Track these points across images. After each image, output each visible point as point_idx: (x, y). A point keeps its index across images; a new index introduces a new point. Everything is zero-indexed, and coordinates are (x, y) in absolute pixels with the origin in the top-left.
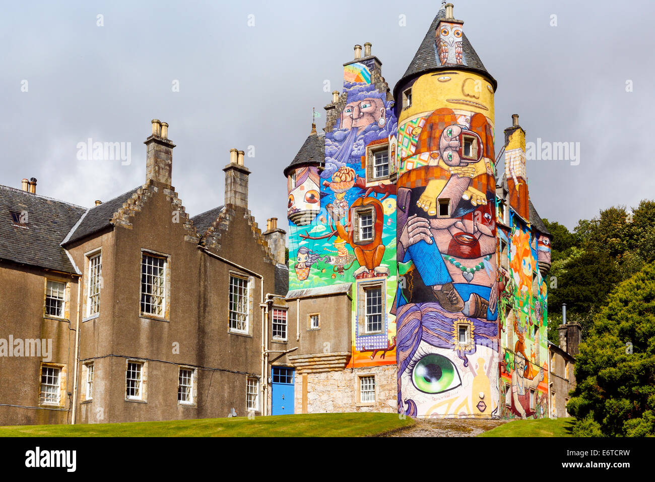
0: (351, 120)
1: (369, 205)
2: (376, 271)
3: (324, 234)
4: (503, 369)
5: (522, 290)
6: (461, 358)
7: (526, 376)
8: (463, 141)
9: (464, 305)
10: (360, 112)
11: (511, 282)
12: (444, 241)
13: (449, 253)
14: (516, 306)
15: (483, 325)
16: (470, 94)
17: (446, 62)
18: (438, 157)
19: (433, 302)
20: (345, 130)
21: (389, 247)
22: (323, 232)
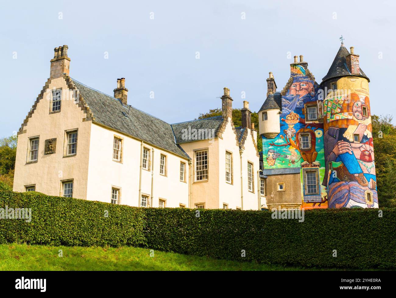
0: (295, 91)
1: (307, 132)
2: (313, 164)
3: (283, 144)
8: (363, 109)
9: (368, 183)
10: (300, 88)
13: (361, 159)
15: (375, 193)
16: (364, 88)
17: (354, 73)
18: (353, 115)
19: (354, 181)
20: (293, 95)
21: (320, 153)
22: (282, 143)
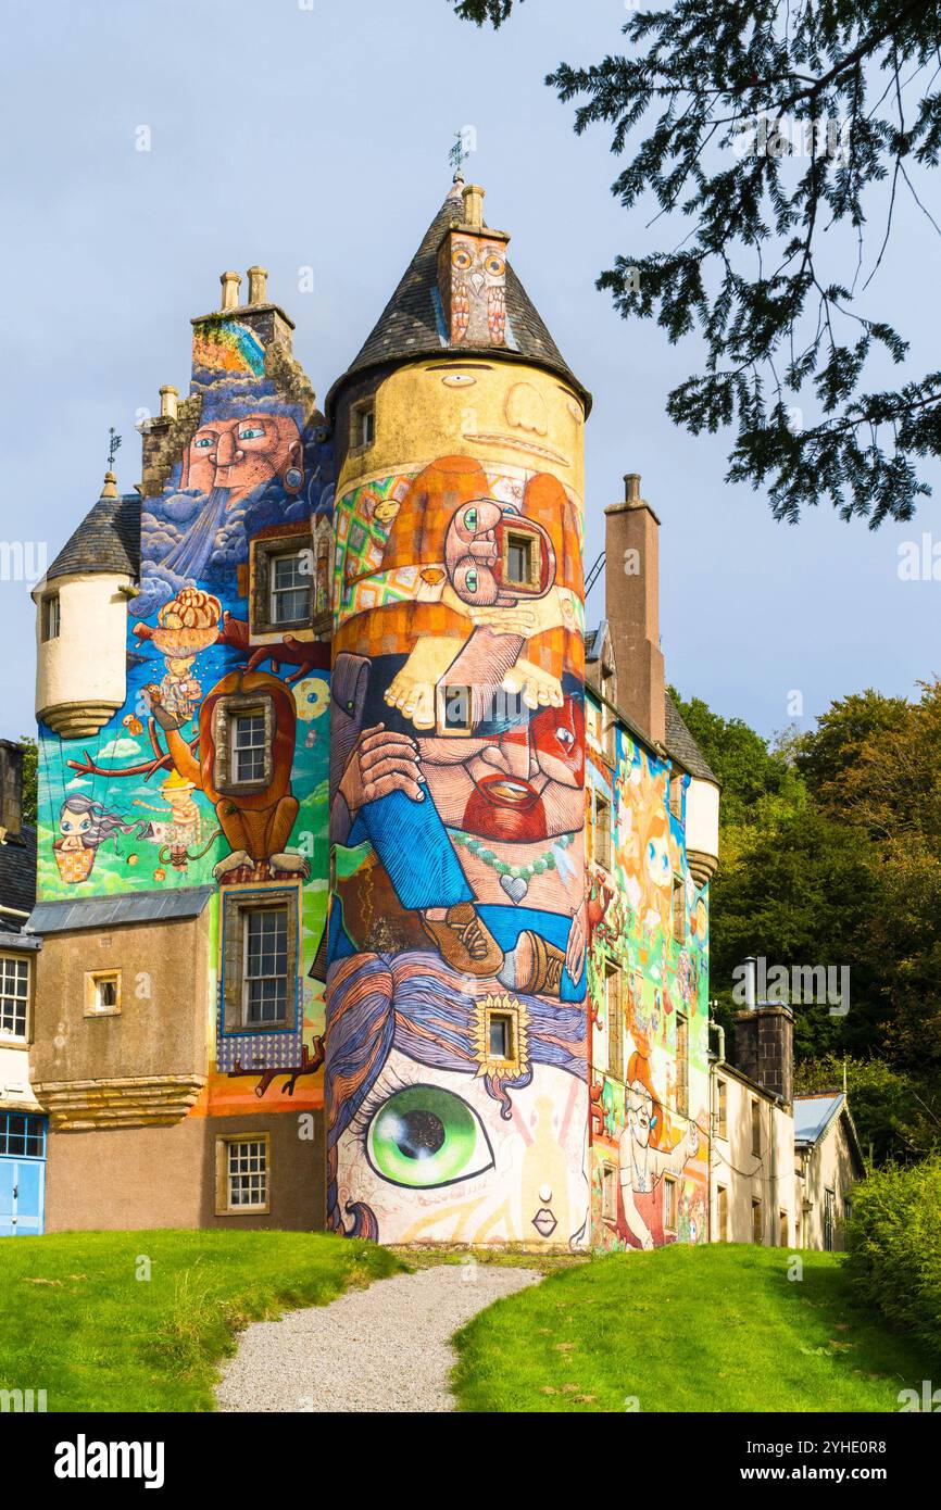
0: (209, 468)
1: (256, 692)
2: (275, 866)
3: (135, 762)
4: (598, 1127)
5: (645, 921)
6: (493, 1096)
7: (653, 1143)
8: (506, 543)
9: (504, 960)
10: (235, 448)
11: (619, 901)
12: (452, 796)
13: (467, 826)
14: (632, 963)
15: (550, 1012)
16: (522, 423)
17: (463, 338)
18: (442, 581)
19: (423, 951)
20: (195, 494)
21: (309, 804)
22: (132, 757)
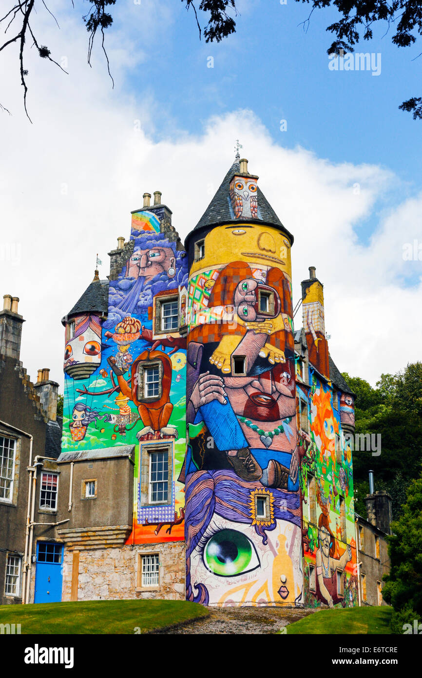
0: (138, 268)
1: (155, 359)
2: (163, 432)
3: (104, 389)
4: (307, 547)
5: (324, 455)
6: (259, 534)
7: (331, 555)
8: (259, 296)
9: (263, 473)
10: (148, 261)
11: (312, 446)
12: (239, 401)
13: (245, 415)
14: (319, 474)
15: (283, 496)
16: (265, 248)
17: (240, 215)
19: (227, 469)
20: (131, 279)
21: (178, 406)
22: (102, 387)
